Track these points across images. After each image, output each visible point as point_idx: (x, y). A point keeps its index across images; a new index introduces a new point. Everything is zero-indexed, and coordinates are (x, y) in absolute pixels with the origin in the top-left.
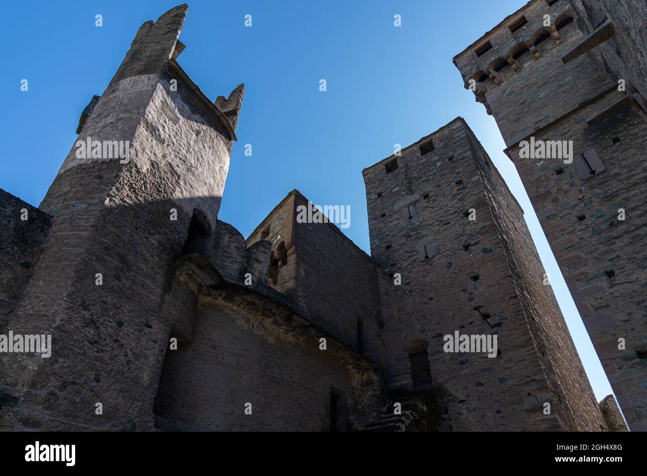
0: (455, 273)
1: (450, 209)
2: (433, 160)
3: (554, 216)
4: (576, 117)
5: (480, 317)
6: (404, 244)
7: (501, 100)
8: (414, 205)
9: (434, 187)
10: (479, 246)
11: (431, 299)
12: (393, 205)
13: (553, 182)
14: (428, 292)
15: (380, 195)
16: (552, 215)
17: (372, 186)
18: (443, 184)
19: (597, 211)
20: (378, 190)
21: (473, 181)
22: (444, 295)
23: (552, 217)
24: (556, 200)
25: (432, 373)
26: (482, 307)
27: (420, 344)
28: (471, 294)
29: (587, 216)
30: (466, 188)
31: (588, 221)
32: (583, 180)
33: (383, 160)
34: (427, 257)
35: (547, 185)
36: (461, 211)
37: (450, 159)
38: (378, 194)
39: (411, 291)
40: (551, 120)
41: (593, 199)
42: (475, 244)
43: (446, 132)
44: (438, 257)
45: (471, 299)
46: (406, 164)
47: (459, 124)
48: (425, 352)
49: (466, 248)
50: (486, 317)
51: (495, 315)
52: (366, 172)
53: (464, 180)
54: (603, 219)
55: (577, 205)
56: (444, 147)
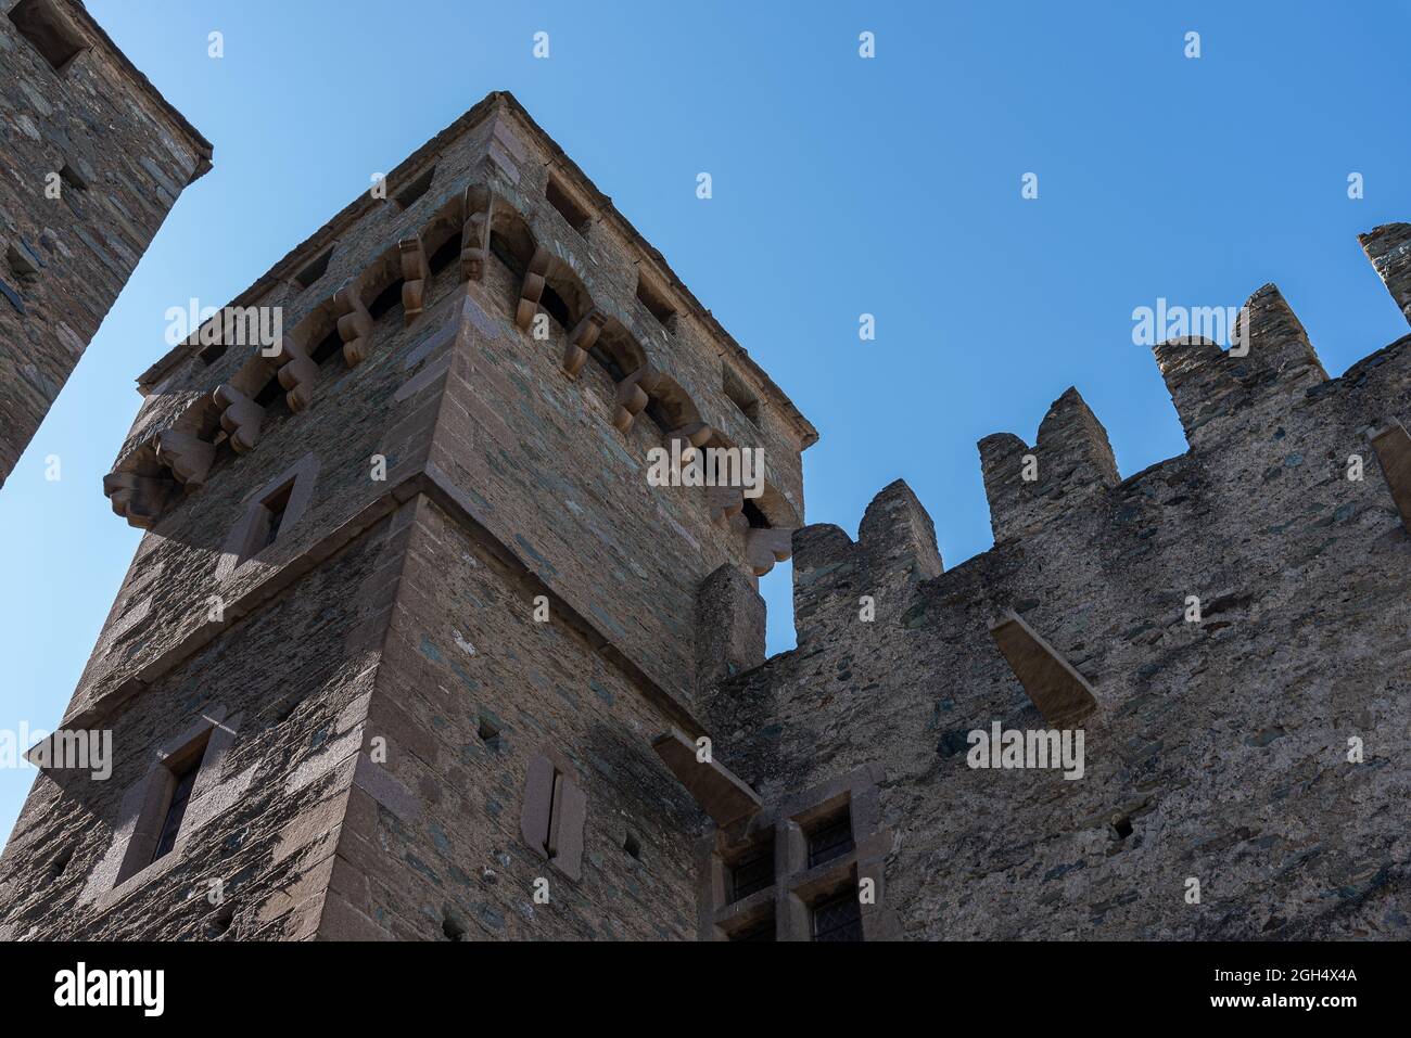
3: (397, 830)
13: (458, 739)
16: (396, 819)
23: (390, 821)
24: (431, 793)
32: (521, 838)
35: (440, 722)
37: (73, 180)
55: (467, 881)
56: (93, 127)
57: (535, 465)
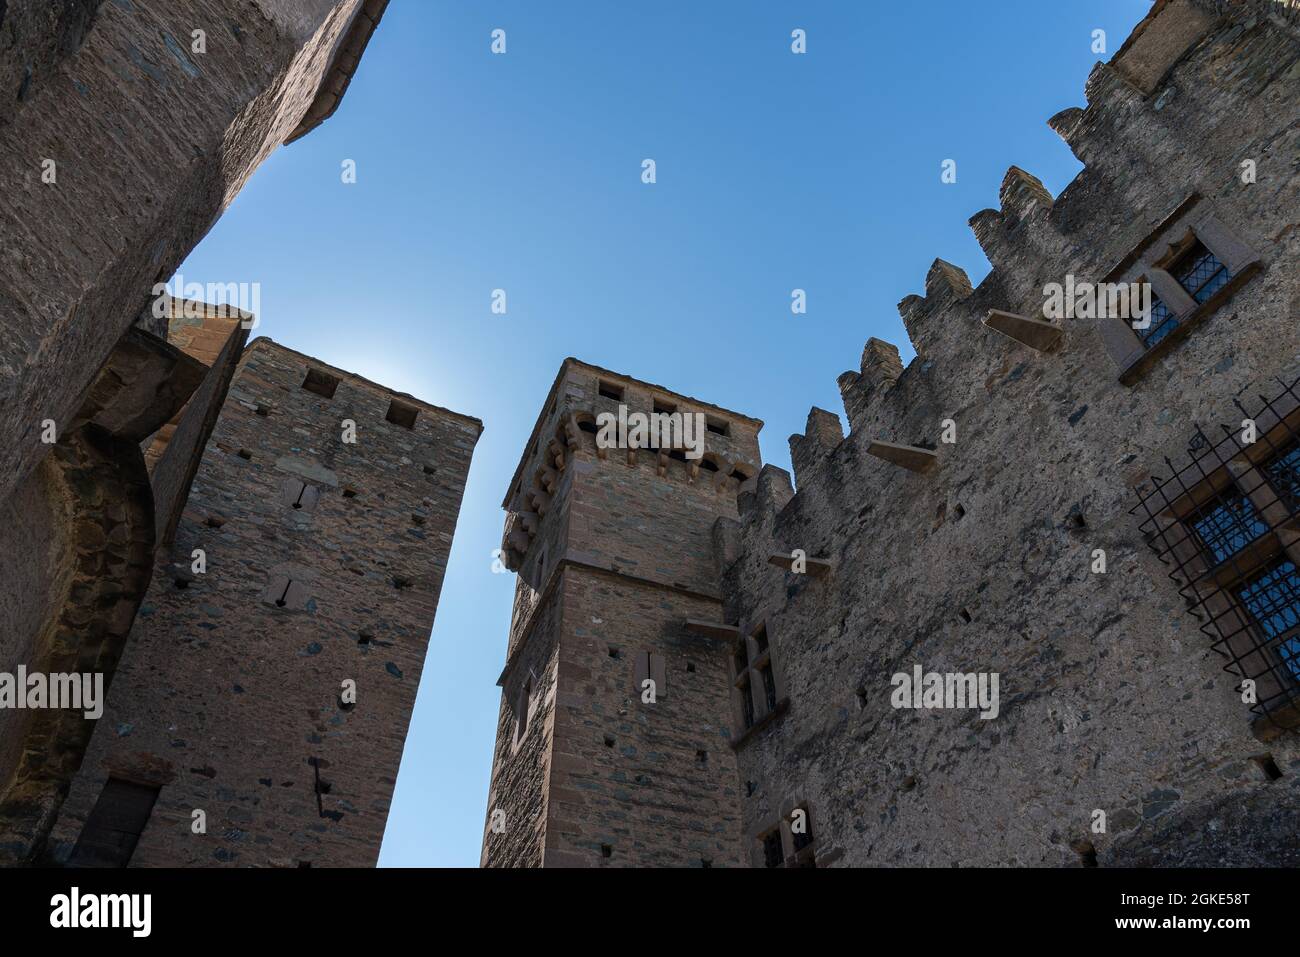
0: (316, 671)
1: (377, 551)
2: (400, 445)
3: (579, 713)
4: (665, 597)
5: (311, 782)
6: (251, 544)
7: (591, 482)
8: (318, 490)
9: (374, 490)
10: (386, 652)
11: (239, 689)
12: (279, 455)
13: (600, 663)
14: (241, 670)
15: (262, 412)
16: (577, 710)
17: (259, 381)
18: (392, 499)
19: (632, 747)
20: (266, 401)
21: (442, 538)
22: (269, 699)
23: (574, 712)
24: (591, 691)
25: (141, 844)
26: (326, 764)
27: (154, 767)
28: (321, 729)
29: (618, 745)
30: (422, 537)
31: (615, 753)
33: (314, 359)
34: (281, 603)
35: (590, 660)
36: (393, 569)
37: (429, 471)
38: (260, 405)
39: (204, 645)
40: (636, 574)
41: (634, 726)
42: (383, 644)
43: (448, 423)
44: (303, 618)
45: (315, 739)
46: (350, 406)
47: (471, 430)
48: (156, 791)
49: (364, 640)
50: (322, 787)
51: (340, 794)
52: (264, 346)
53: (429, 524)
54: (632, 764)
55: (613, 720)
56: (431, 443)
57: (619, 519)
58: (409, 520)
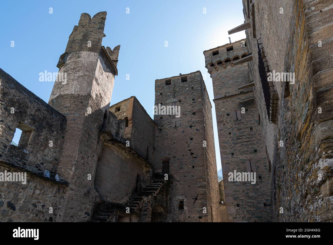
0: (185, 135)
1: (188, 110)
2: (186, 86)
4: (238, 97)
5: (190, 153)
6: (168, 118)
7: (216, 78)
8: (174, 103)
9: (184, 98)
10: (195, 127)
11: (174, 143)
12: (166, 100)
13: (225, 118)
14: (174, 140)
15: (161, 94)
17: (159, 88)
18: (187, 98)
19: (235, 133)
20: (161, 92)
21: (199, 100)
22: (179, 143)
23: (222, 130)
24: (224, 125)
25: (170, 170)
26: (191, 150)
27: (167, 159)
28: (189, 145)
29: (232, 133)
30: (195, 102)
31: (231, 135)
32: (234, 120)
33: (165, 78)
34: (176, 126)
35: (223, 118)
36: (192, 111)
37: (192, 88)
38: (160, 93)
39: (167, 138)
40: (230, 94)
41: (235, 128)
42: (194, 126)
43: (193, 75)
44: (180, 127)
45: (189, 147)
46: (174, 84)
47: (198, 74)
48: (169, 162)
49: (191, 127)
50: (192, 154)
51: (195, 154)
52: (157, 81)
53: (196, 99)
54: (235, 136)
55: (230, 129)
57: (224, 83)
58: (192, 100)
